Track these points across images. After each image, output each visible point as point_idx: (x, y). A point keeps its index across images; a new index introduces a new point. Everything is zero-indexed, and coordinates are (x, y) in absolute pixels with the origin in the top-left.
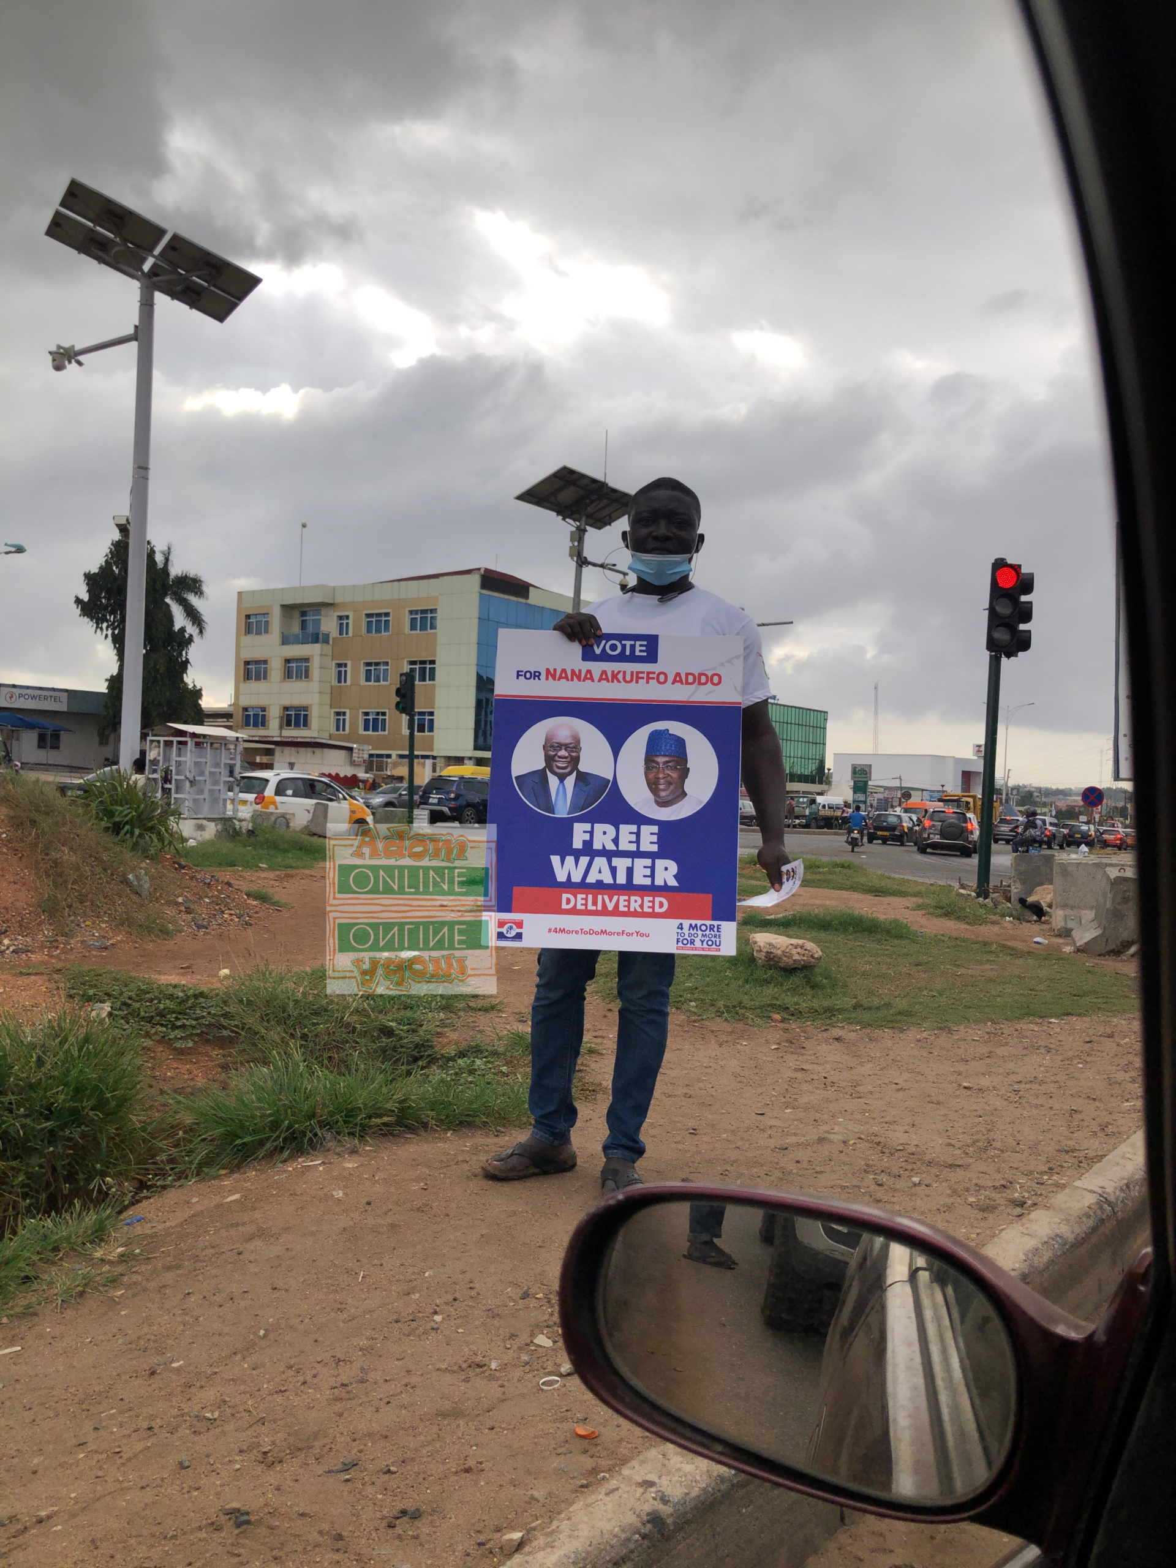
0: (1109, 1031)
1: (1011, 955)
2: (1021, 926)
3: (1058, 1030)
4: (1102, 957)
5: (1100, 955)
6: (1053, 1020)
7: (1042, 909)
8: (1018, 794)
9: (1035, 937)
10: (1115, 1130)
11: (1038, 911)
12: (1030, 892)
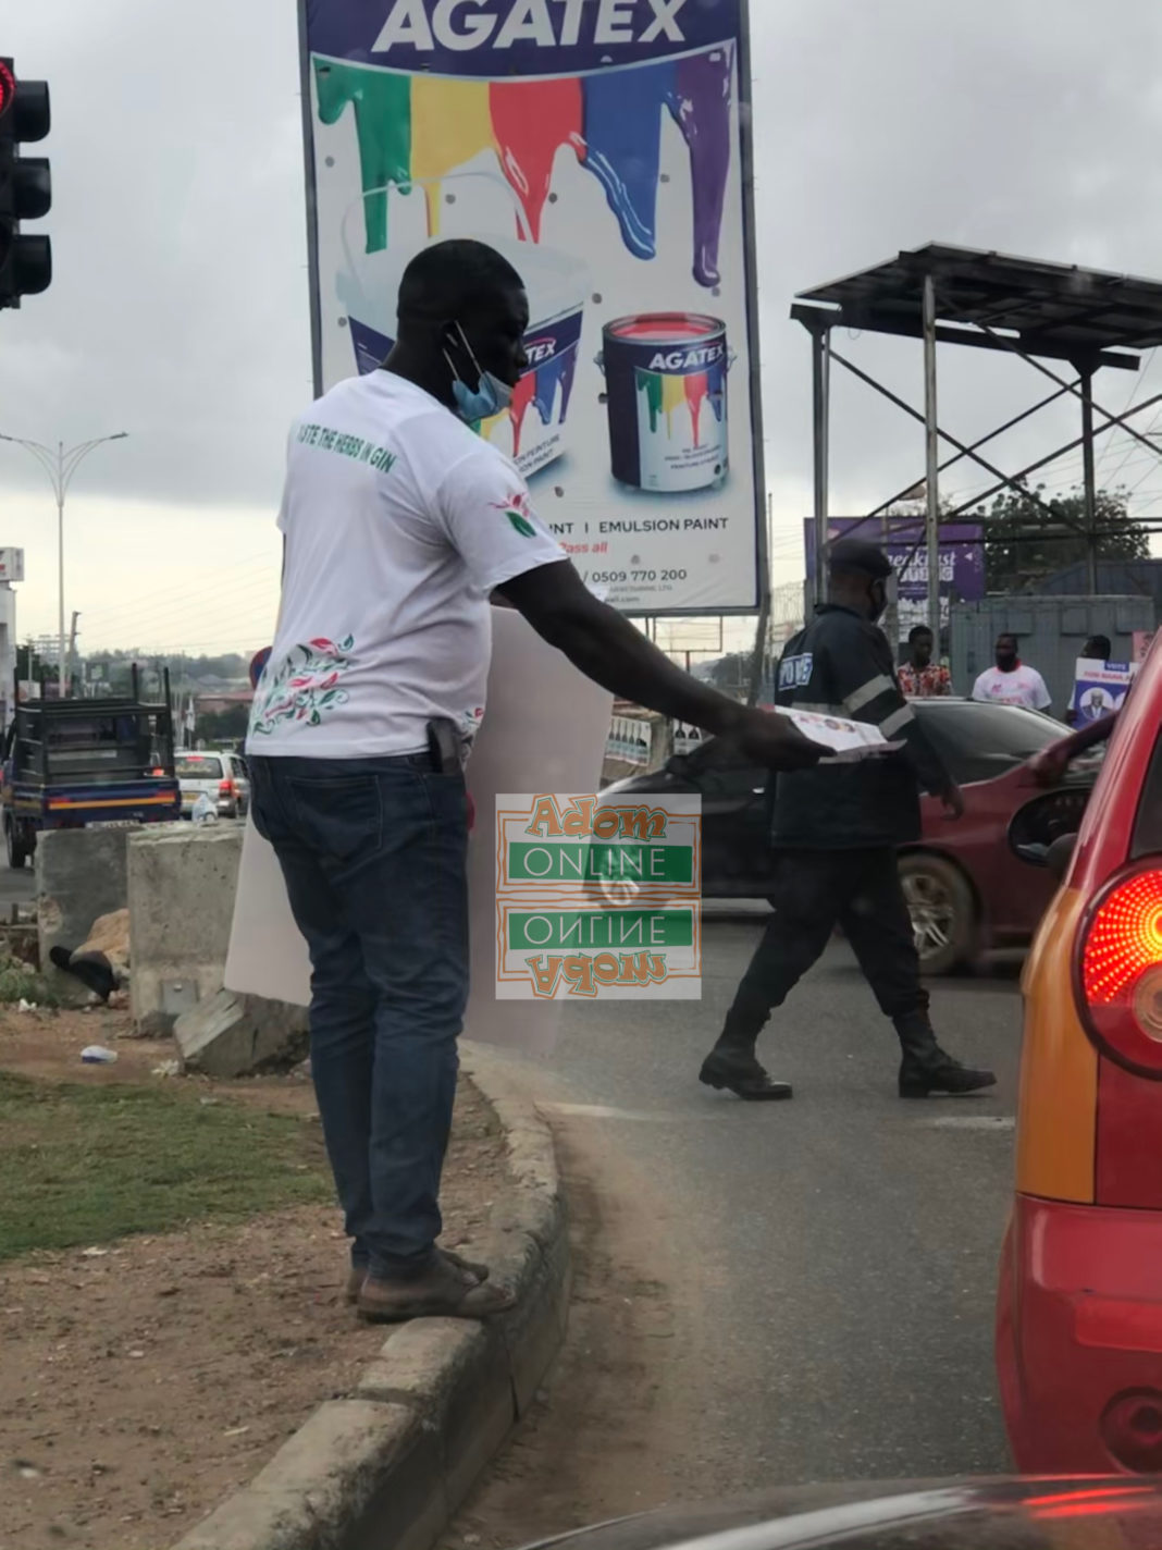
0: (224, 1258)
1: (18, 1097)
2: (55, 1021)
3: (100, 1274)
4: (245, 1081)
5: (239, 1075)
6: (93, 1251)
7: (109, 971)
8: (104, 678)
9: (86, 1045)
10: (189, 1499)
11: (99, 977)
12: (83, 931)
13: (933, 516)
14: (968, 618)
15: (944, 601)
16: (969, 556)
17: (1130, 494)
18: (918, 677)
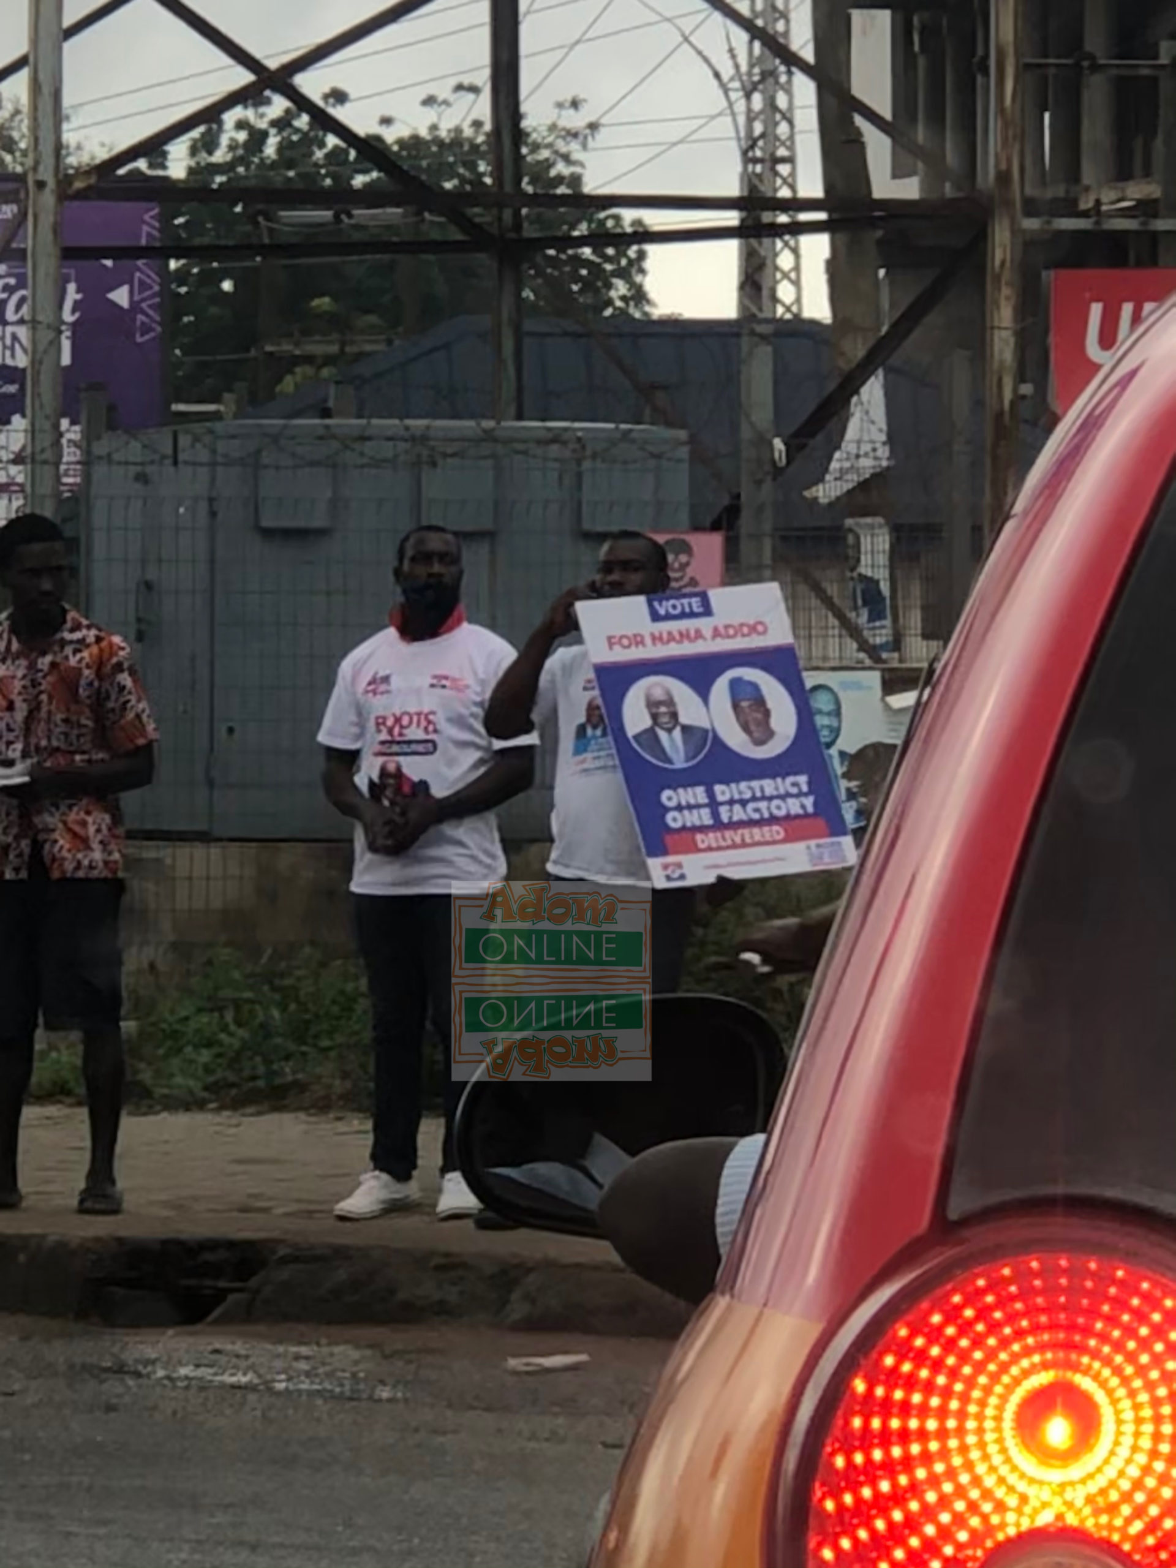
13: (46, 173)
14: (142, 478)
15: (71, 432)
16: (121, 296)
17: (593, 127)
18: (32, 667)
